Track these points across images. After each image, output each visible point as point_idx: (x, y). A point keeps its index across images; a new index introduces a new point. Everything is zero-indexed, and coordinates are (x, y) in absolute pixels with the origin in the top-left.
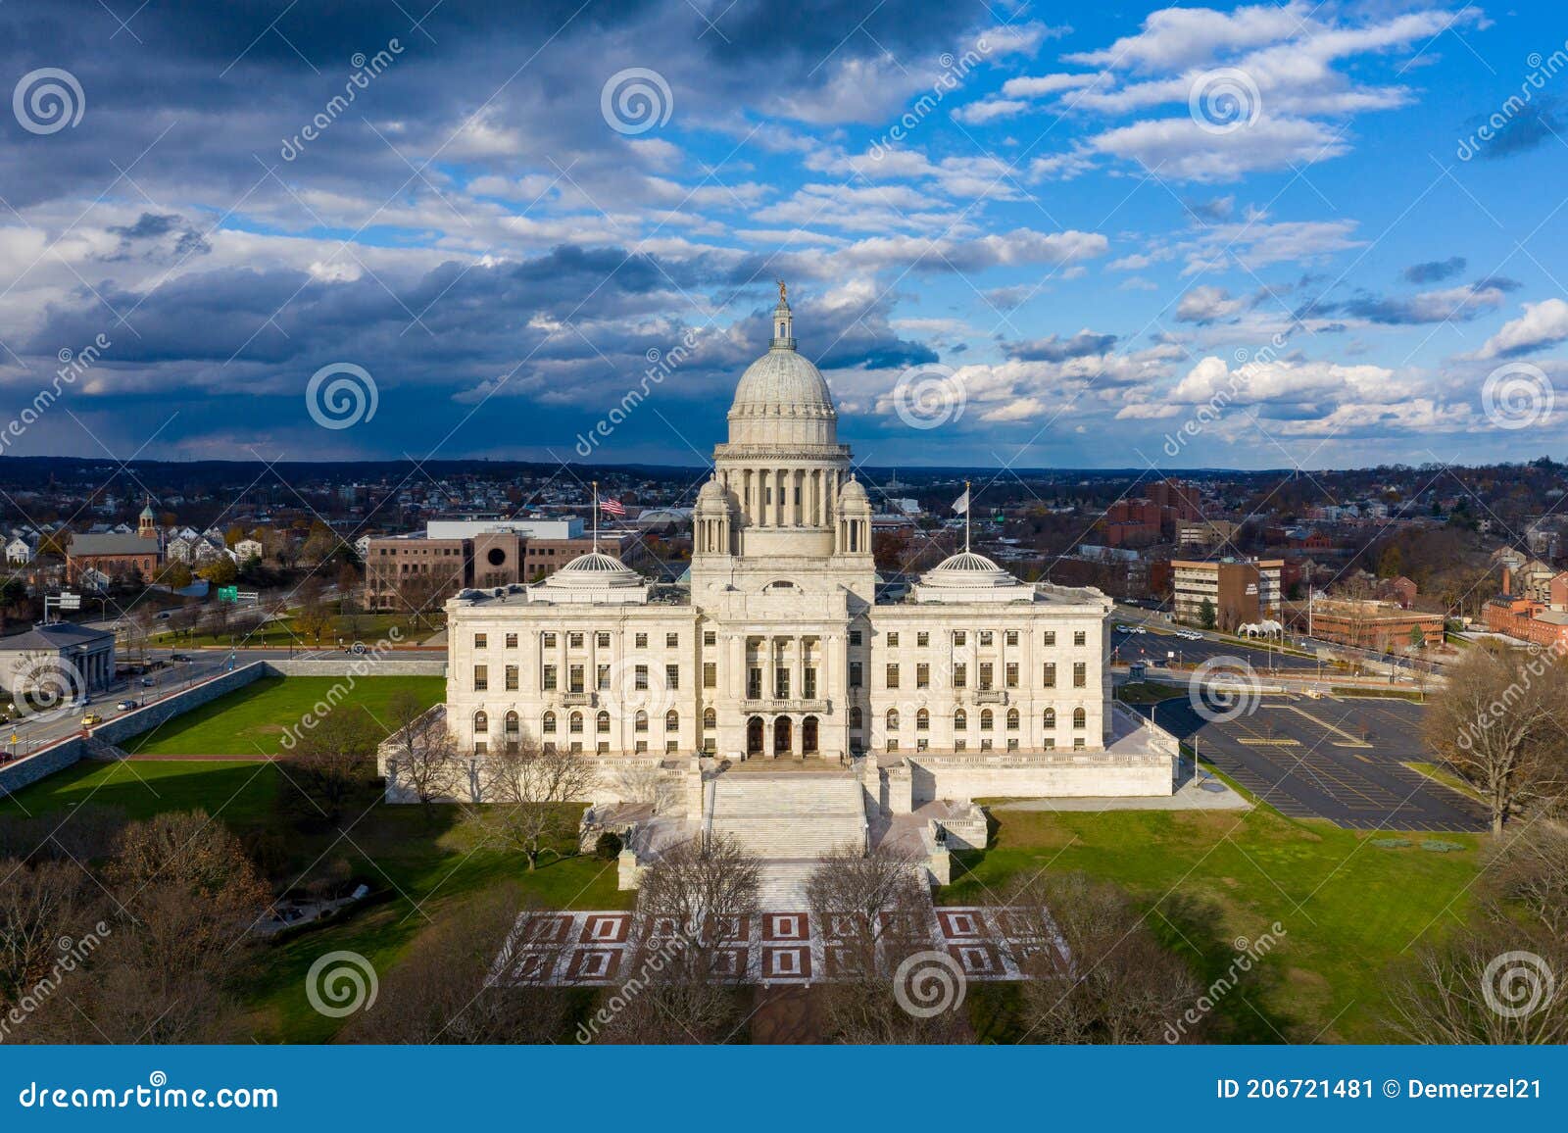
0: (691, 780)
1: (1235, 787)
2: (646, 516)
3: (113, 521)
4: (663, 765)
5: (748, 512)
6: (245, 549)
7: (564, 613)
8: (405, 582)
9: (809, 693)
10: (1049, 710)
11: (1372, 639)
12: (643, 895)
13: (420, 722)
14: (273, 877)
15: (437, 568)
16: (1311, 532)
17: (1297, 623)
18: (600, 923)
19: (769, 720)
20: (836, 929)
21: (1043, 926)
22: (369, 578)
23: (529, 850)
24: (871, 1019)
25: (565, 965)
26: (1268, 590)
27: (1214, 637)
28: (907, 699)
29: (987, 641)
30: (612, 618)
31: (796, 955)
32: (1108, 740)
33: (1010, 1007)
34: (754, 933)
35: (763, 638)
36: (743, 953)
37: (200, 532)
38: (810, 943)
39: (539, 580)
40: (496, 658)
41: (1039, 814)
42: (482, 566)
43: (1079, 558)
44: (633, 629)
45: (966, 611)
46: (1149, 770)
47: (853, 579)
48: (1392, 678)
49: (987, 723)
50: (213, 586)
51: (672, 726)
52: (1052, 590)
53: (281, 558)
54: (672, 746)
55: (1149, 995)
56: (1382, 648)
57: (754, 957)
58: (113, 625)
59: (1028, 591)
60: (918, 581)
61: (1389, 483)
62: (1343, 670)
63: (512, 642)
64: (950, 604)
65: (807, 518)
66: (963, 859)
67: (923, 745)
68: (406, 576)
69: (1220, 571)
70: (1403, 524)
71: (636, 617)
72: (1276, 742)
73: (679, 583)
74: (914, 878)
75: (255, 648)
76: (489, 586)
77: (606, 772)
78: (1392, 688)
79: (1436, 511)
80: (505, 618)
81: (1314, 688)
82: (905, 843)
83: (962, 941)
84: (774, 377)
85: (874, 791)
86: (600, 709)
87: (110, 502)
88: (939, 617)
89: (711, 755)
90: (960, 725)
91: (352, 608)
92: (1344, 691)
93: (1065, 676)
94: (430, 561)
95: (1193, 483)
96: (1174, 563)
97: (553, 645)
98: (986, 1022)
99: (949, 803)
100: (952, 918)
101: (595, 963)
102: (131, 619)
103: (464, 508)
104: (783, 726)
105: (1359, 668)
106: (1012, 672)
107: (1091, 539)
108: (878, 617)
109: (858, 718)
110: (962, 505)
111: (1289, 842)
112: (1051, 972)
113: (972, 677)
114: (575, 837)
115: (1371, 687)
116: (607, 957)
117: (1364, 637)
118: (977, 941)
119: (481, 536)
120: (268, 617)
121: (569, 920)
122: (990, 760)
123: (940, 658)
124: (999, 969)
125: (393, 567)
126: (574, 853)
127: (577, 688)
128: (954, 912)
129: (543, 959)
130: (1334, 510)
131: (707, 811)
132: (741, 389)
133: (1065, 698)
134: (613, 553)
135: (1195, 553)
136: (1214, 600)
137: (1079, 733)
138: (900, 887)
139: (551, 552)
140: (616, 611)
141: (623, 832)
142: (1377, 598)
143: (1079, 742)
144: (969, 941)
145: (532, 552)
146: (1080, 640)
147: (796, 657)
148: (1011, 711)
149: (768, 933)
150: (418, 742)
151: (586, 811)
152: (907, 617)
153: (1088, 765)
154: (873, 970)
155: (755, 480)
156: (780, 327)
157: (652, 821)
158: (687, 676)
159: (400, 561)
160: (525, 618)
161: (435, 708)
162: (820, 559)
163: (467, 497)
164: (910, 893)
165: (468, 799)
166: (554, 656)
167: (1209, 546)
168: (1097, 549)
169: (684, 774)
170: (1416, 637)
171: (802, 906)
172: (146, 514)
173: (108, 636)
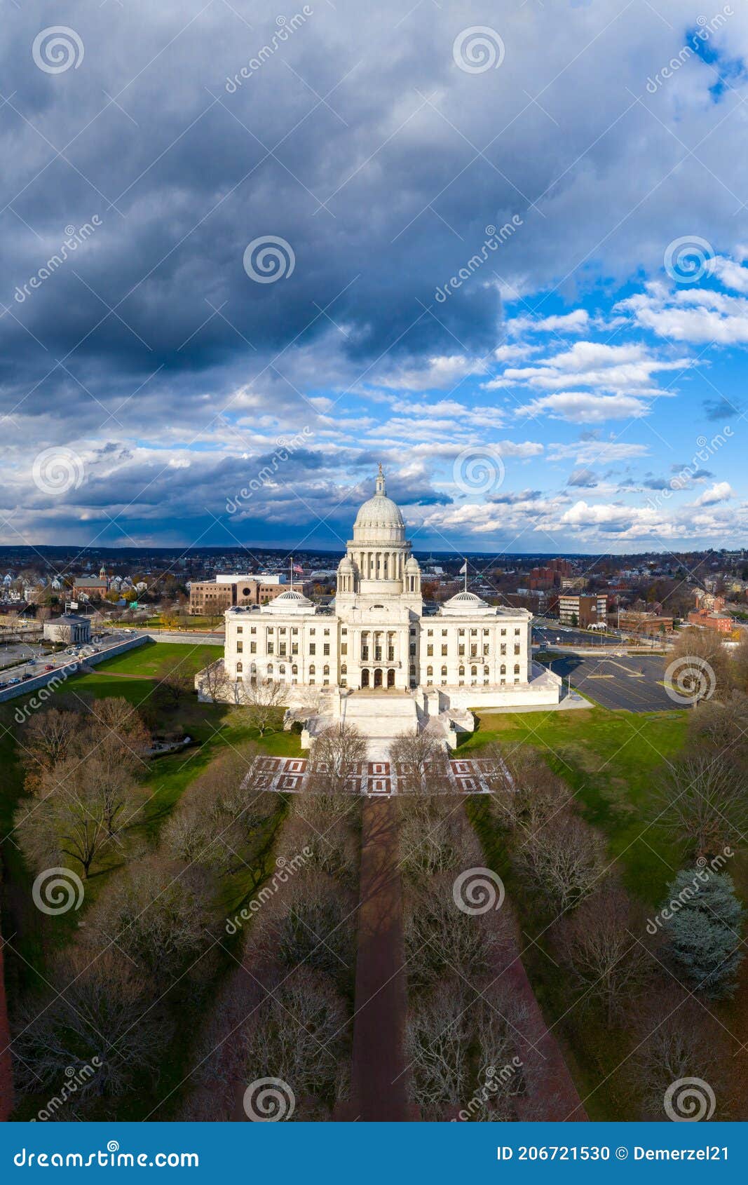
0: (334, 697)
1: (587, 698)
2: (315, 574)
3: (90, 573)
4: (322, 691)
5: (362, 572)
6: (141, 585)
7: (277, 618)
8: (207, 602)
9: (391, 658)
10: (503, 666)
11: (644, 629)
12: (312, 751)
13: (213, 666)
14: (151, 730)
15: (220, 596)
16: (619, 582)
17: (612, 623)
18: (292, 764)
19: (372, 671)
20: (403, 770)
21: (500, 767)
22: (191, 599)
23: (261, 728)
24: (419, 813)
25: (276, 781)
26: (601, 609)
27: (578, 630)
28: (437, 661)
29: (474, 633)
30: (298, 621)
31: (384, 782)
32: (530, 679)
33: (485, 806)
34: (364, 771)
35: (369, 632)
36: (359, 781)
37: (123, 578)
38: (391, 777)
39: (266, 603)
40: (246, 638)
41: (498, 715)
42: (240, 596)
43: (516, 594)
44: (308, 626)
45: (464, 619)
46: (548, 692)
47: (412, 604)
48: (652, 646)
49: (474, 673)
50: (128, 602)
51: (326, 672)
52: (505, 610)
53: (155, 590)
54: (326, 682)
55: (549, 796)
56: (648, 633)
57: (364, 783)
58: (91, 616)
59: (494, 610)
60: (442, 605)
61: (651, 560)
62: (632, 643)
63: (254, 631)
64: (457, 616)
65: (390, 576)
66: (463, 737)
67: (444, 683)
68: (207, 600)
69: (580, 600)
70: (657, 578)
71: (311, 621)
72: (604, 677)
73: (330, 606)
74: (440, 746)
75: (144, 629)
76: (243, 605)
77: (295, 693)
78: (654, 650)
79: (670, 572)
80: (251, 620)
81: (620, 652)
82: (436, 730)
83: (462, 776)
84: (376, 509)
85: (422, 706)
86: (293, 663)
87: (89, 565)
88: (452, 622)
89: (344, 687)
90: (462, 673)
91: (185, 614)
92: (633, 653)
93: (510, 649)
94: (218, 593)
95: (568, 560)
96: (560, 597)
97: (272, 633)
98: (473, 814)
99: (456, 710)
100: (457, 765)
101: (290, 782)
102: (98, 613)
103: (232, 569)
104: (378, 674)
105: (638, 642)
106: (486, 647)
107: (522, 585)
108: (424, 622)
109: (414, 670)
110: (464, 569)
111: (611, 721)
112: (504, 789)
113: (467, 651)
114: (281, 722)
115: (643, 650)
116: (296, 779)
117: (641, 629)
118: (469, 776)
119: (240, 582)
120: (150, 616)
121: (278, 762)
122: (476, 690)
123: (452, 641)
124: (480, 789)
125: (202, 595)
126: (280, 730)
127: (283, 653)
128: (459, 762)
129: (267, 778)
130: (629, 572)
131: (343, 713)
132: (359, 514)
133: (510, 660)
134: (299, 591)
135: (570, 592)
136: (577, 613)
137: (517, 676)
138: (433, 750)
139: (271, 590)
140: (301, 618)
141: (303, 721)
142: (646, 611)
143: (517, 680)
144: (465, 776)
145: (263, 590)
146: (517, 633)
147: (385, 641)
148: (486, 666)
149: (371, 772)
150: (212, 675)
151: (287, 711)
152: (437, 622)
153: (521, 691)
154: (420, 790)
155: (366, 557)
156: (379, 486)
157: (317, 717)
158: (333, 649)
159: (204, 593)
160: (260, 620)
161: (219, 660)
162: (396, 595)
163: (233, 564)
164: (438, 754)
165: (233, 702)
166: (272, 638)
167: (575, 589)
168: (525, 591)
169: (332, 695)
170: (662, 628)
171: (387, 759)
172: (102, 570)
173: (88, 621)
